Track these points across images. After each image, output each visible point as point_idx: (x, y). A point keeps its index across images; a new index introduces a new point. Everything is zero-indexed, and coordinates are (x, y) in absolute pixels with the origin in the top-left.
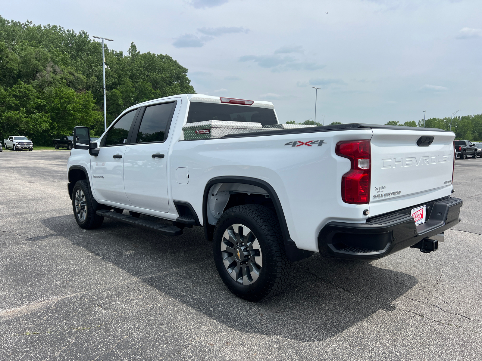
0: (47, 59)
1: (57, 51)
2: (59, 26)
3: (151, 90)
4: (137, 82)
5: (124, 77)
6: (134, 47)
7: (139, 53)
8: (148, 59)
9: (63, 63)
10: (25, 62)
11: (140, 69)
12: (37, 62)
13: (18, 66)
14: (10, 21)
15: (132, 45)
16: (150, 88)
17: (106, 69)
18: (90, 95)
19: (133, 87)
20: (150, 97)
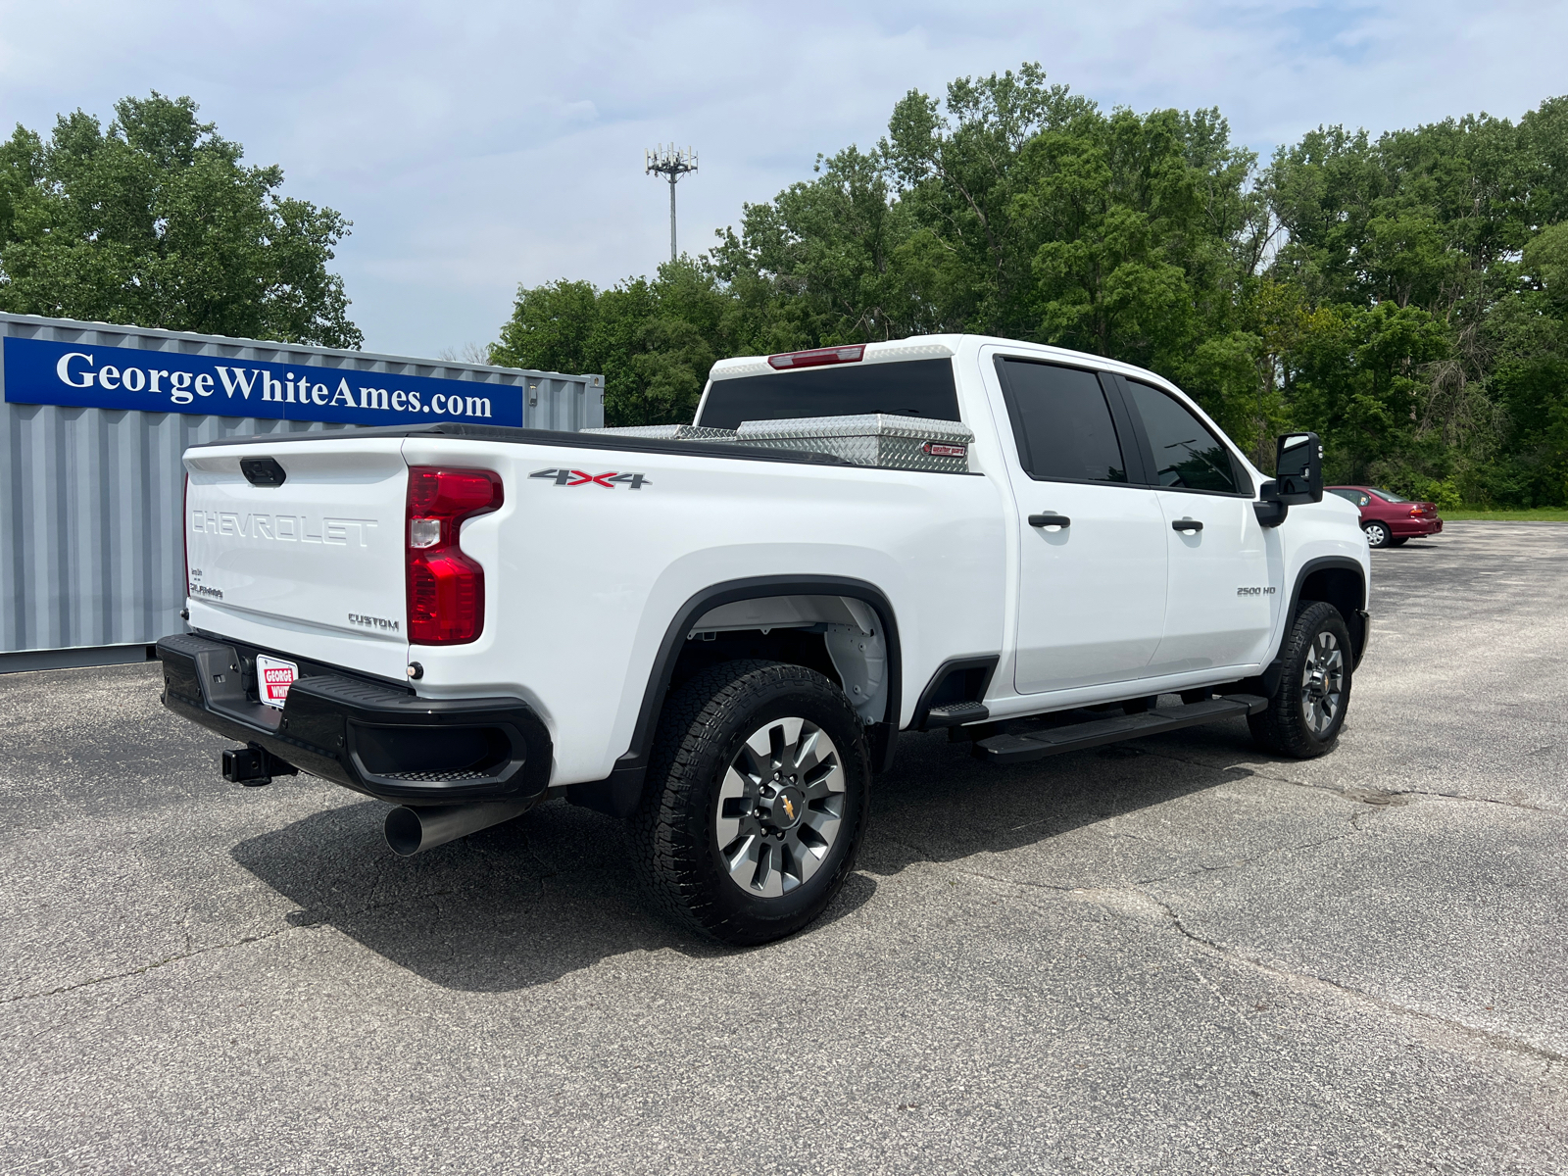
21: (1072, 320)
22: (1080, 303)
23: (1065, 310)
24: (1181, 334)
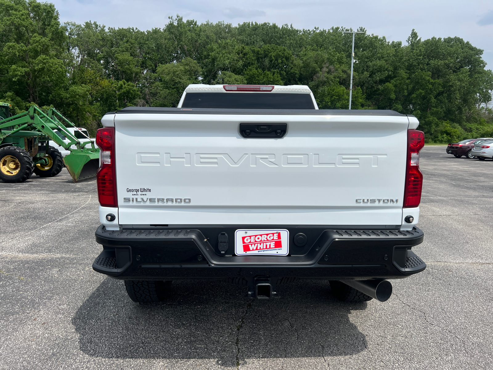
0: (323, 61)
1: (334, 51)
2: (342, 27)
3: (429, 80)
4: (414, 73)
5: (399, 69)
6: (414, 35)
7: (420, 40)
8: (431, 45)
9: (339, 62)
10: (306, 65)
11: (419, 57)
12: (315, 64)
13: (300, 70)
14: (302, 30)
15: (412, 33)
16: (428, 78)
17: (354, 63)
18: (359, 91)
19: (408, 78)
20: (427, 87)
21: (23, 73)
22: (25, 67)
23: (19, 69)
24: (62, 83)
